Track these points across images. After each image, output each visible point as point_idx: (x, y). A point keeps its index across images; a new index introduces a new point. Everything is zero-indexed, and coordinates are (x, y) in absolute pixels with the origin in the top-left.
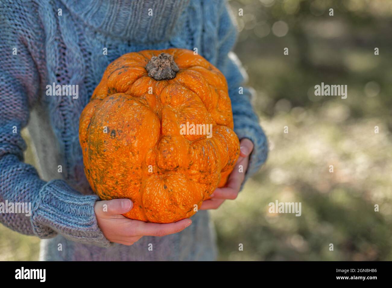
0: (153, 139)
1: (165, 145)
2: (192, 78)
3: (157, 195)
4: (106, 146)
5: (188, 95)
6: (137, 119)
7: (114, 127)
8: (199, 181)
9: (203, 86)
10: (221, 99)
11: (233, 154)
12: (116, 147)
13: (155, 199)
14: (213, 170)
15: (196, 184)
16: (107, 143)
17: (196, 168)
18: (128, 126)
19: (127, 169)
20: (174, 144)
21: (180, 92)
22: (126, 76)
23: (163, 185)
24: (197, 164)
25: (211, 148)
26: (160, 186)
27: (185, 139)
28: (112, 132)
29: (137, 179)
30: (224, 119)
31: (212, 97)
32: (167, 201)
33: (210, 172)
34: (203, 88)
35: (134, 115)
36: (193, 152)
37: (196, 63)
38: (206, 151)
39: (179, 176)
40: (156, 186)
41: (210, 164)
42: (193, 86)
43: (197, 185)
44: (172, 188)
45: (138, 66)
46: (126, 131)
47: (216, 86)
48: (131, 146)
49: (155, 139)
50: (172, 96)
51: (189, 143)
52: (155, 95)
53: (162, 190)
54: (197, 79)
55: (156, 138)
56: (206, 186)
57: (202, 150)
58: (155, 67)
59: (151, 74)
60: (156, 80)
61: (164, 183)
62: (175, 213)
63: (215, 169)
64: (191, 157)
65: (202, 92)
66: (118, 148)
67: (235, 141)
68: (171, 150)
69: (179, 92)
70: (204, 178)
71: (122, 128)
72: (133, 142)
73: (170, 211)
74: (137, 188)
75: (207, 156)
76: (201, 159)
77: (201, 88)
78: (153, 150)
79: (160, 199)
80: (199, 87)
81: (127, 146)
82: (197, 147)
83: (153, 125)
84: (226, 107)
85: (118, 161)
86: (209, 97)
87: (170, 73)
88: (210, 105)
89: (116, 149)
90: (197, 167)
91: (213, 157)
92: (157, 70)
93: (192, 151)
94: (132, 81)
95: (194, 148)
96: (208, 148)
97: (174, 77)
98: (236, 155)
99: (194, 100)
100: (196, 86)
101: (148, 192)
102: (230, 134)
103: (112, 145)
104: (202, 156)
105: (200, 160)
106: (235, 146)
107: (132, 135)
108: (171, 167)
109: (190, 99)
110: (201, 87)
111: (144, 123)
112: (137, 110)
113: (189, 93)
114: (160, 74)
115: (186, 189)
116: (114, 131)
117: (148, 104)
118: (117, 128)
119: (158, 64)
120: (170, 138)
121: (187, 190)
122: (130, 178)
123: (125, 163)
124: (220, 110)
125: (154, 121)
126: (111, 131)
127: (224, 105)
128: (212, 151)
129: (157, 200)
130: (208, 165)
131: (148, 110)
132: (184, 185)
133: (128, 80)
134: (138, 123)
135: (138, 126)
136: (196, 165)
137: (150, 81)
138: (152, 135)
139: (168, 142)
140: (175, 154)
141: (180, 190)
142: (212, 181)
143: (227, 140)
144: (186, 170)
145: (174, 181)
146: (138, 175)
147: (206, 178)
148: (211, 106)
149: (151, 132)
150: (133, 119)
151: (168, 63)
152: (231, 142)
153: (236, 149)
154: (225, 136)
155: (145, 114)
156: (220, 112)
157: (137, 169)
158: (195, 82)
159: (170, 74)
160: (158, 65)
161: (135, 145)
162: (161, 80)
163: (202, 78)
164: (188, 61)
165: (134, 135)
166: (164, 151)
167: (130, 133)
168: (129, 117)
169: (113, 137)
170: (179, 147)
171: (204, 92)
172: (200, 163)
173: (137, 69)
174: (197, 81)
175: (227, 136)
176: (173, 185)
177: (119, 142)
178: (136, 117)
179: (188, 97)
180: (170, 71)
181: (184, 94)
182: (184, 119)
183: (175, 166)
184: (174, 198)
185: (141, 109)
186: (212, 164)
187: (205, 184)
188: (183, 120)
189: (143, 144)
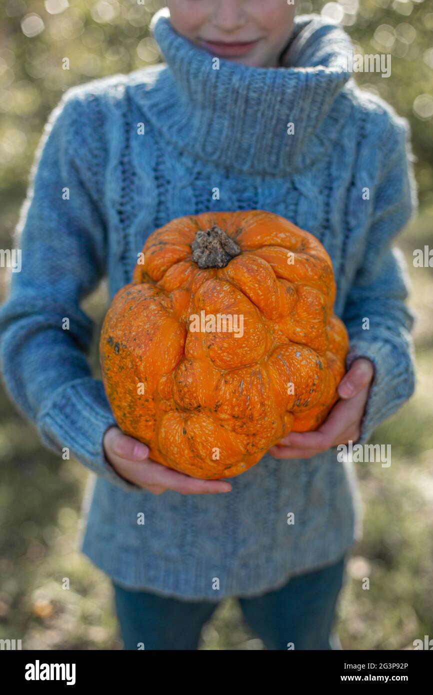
0: (167, 362)
1: (182, 373)
2: (245, 271)
3: (173, 441)
4: (109, 362)
5: (228, 300)
6: (148, 331)
7: (119, 338)
8: (234, 430)
9: (260, 285)
10: (302, 301)
11: (304, 391)
12: (120, 367)
13: (171, 446)
14: (257, 417)
15: (230, 434)
16: (111, 360)
17: (227, 412)
18: (135, 340)
19: (134, 399)
20: (193, 374)
21: (218, 295)
22: (160, 259)
23: (182, 428)
24: (228, 406)
25: (255, 383)
26: (178, 428)
27: (214, 367)
28: (116, 346)
29: (149, 415)
30: (302, 334)
31: (277, 302)
32: (186, 452)
33: (251, 418)
34: (260, 289)
35: (145, 324)
36: (223, 388)
37: (273, 239)
38: (245, 388)
39: (204, 419)
40: (173, 427)
41: (250, 407)
42: (245, 284)
43: (232, 436)
44: (192, 434)
45: (179, 244)
46: (130, 347)
47: (299, 279)
48: (136, 369)
49: (170, 363)
50: (205, 299)
51: (222, 373)
52: (191, 293)
53: (179, 435)
54: (252, 274)
55: (173, 361)
56: (246, 438)
57: (239, 385)
58: (200, 248)
59: (195, 258)
60: (200, 268)
61: (183, 424)
62: (202, 469)
63: (261, 415)
64: (219, 395)
65: (258, 294)
66: (122, 368)
67: (310, 371)
68: (189, 383)
69: (215, 294)
70: (242, 427)
71: (127, 341)
72: (138, 364)
73: (192, 465)
74: (150, 426)
75: (246, 396)
76: (234, 400)
77: (257, 288)
78: (168, 378)
79: (178, 447)
80: (253, 285)
81: (132, 368)
82: (231, 380)
83: (170, 343)
84: (309, 314)
85: (124, 387)
86: (272, 302)
87: (219, 258)
88: (274, 313)
89: (120, 370)
90: (227, 410)
91: (256, 397)
92: (203, 252)
93: (221, 385)
94: (167, 266)
95: (226, 382)
96: (252, 383)
97: (225, 265)
98: (310, 393)
99: (235, 309)
100: (249, 284)
101: (163, 435)
102: (301, 361)
103: (115, 363)
104: (237, 394)
105: (232, 400)
106: (308, 380)
107: (138, 354)
108: (189, 406)
109: (230, 306)
110: (257, 285)
111: (156, 339)
112: (152, 317)
113: (231, 297)
114: (204, 259)
115: (213, 438)
116: (118, 344)
117: (172, 308)
118: (122, 341)
119: (203, 244)
120: (191, 364)
121: (214, 440)
122: (138, 412)
123: (131, 390)
124: (298, 319)
125: (172, 336)
126: (115, 344)
127: (305, 311)
128: (257, 388)
129: (174, 448)
130: (247, 408)
131: (168, 317)
132: (210, 433)
133: (163, 264)
134: (148, 337)
135: (147, 341)
136: (226, 407)
137: (188, 270)
138: (166, 356)
139: (186, 370)
140: (194, 389)
141: (204, 438)
142: (258, 431)
143: (291, 371)
144: (214, 412)
145: (197, 426)
146: (148, 409)
147: (245, 426)
148: (276, 314)
149: (165, 352)
150: (143, 331)
151: (217, 243)
152: (300, 374)
153: (311, 384)
154: (290, 364)
155: (162, 324)
156: (298, 322)
157: (147, 401)
158: (248, 277)
159: (220, 260)
160: (204, 246)
161: (142, 368)
162: (205, 269)
163: (263, 271)
164: (259, 238)
165: (140, 355)
166: (180, 382)
167: (136, 351)
168: (139, 326)
169: (117, 353)
170: (202, 378)
171: (261, 294)
172: (232, 405)
173: (178, 248)
174: (252, 276)
175: (294, 363)
176: (195, 430)
177: (123, 361)
178: (148, 328)
179: (227, 304)
180: (220, 255)
181: (224, 297)
182: (213, 338)
183: (196, 405)
184: (196, 449)
185: (157, 315)
186: (254, 407)
187: (245, 434)
188: (212, 340)
189: (152, 368)
